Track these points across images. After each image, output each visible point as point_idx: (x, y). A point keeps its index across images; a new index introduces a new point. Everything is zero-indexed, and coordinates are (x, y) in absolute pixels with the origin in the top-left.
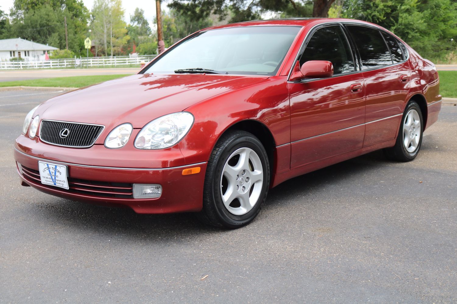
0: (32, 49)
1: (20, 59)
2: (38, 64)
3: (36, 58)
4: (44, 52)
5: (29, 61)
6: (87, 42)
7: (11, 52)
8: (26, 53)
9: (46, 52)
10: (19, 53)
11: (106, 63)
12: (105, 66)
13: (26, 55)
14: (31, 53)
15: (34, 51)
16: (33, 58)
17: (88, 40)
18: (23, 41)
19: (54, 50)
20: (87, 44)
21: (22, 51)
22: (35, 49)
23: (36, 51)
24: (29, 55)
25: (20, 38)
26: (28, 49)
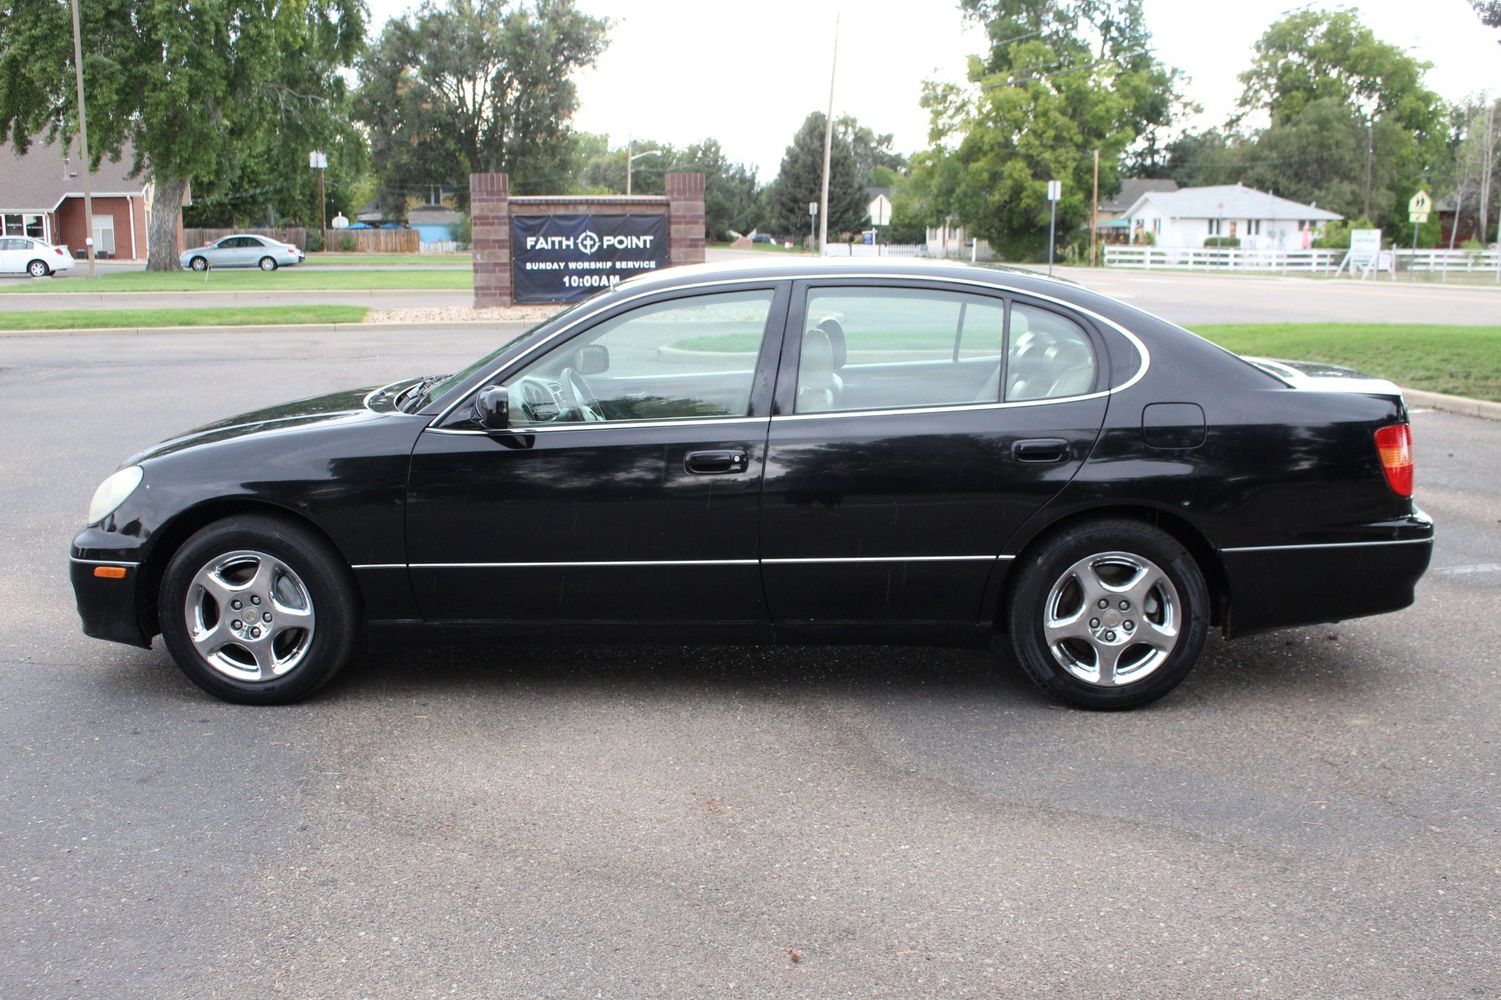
0: (1269, 215)
1: (1234, 243)
2: (1278, 257)
3: (1276, 241)
4: (1302, 223)
5: (1255, 249)
6: (1418, 202)
7: (1211, 221)
8: (1254, 224)
9: (1307, 226)
10: (1234, 224)
11: (1479, 264)
12: (1473, 272)
13: (1249, 232)
14: (1263, 226)
15: (1272, 220)
16: (1268, 240)
17: (1420, 199)
18: (1246, 192)
19: (1329, 221)
20: (1417, 209)
21: (1241, 219)
22: (1278, 216)
23: (1280, 220)
24: (1257, 232)
25: (1240, 184)
26: (1258, 216)
